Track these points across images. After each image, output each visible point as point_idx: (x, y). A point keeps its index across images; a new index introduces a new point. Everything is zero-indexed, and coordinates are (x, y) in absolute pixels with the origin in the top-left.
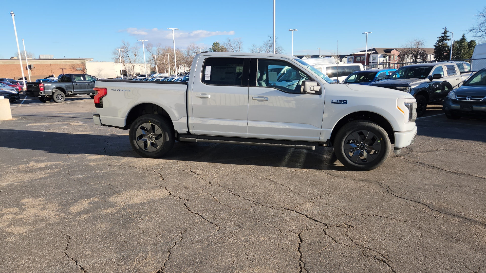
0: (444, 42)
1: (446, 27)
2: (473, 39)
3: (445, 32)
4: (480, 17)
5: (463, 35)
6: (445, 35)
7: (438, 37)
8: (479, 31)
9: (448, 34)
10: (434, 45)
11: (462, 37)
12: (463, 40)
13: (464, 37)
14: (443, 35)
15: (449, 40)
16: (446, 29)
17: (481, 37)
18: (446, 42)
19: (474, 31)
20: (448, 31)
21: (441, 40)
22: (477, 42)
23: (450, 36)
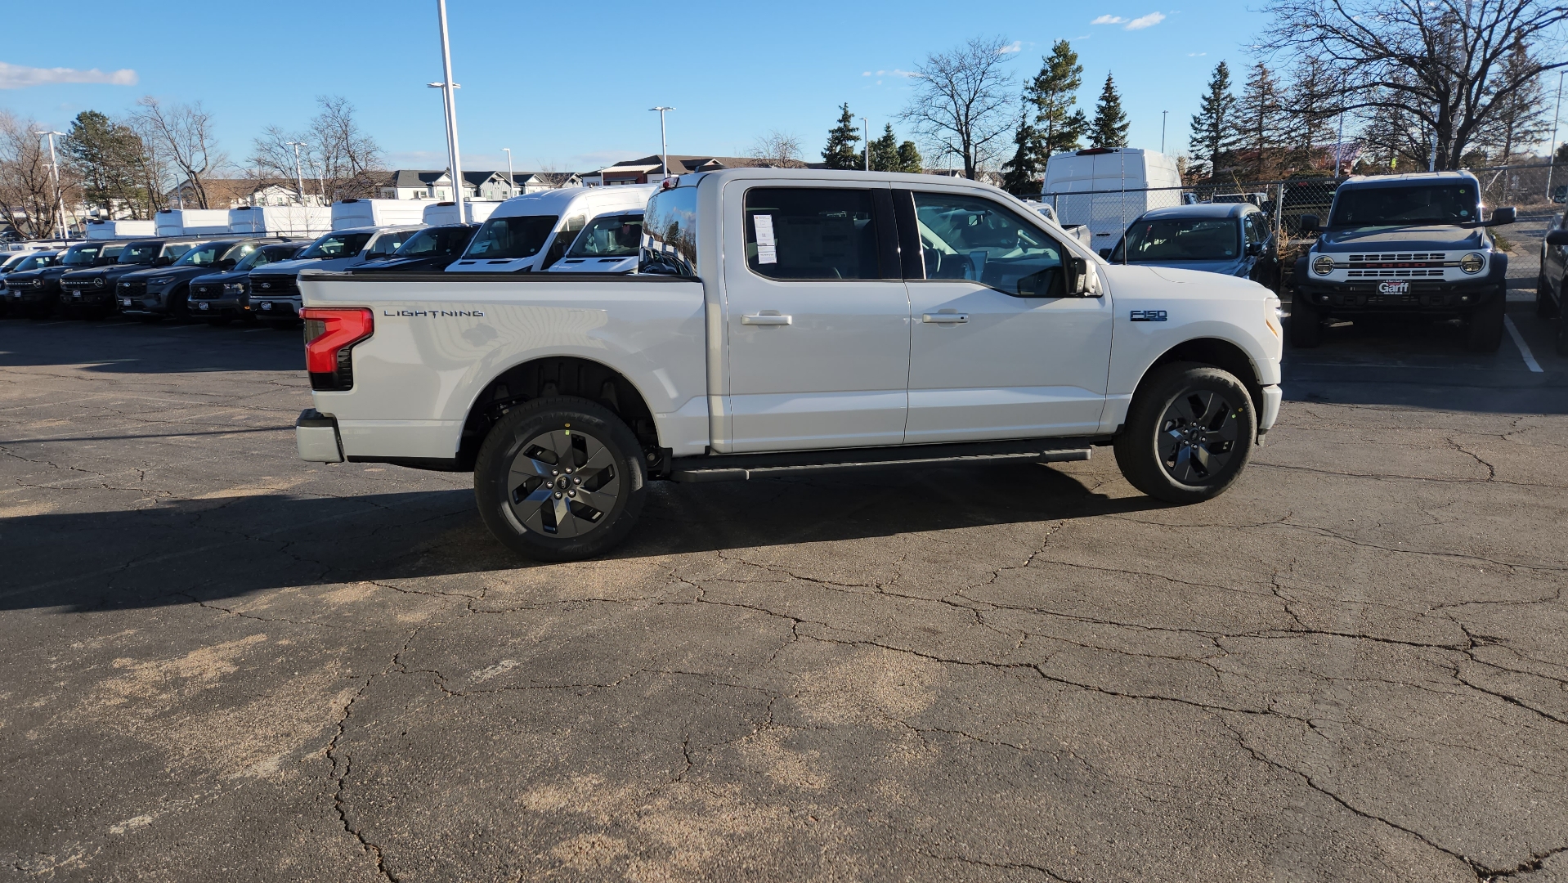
0: (845, 145)
1: (845, 104)
2: (911, 139)
3: (846, 118)
4: (922, 81)
5: (888, 129)
6: (845, 125)
7: (830, 131)
8: (922, 117)
9: (853, 124)
10: (822, 153)
11: (884, 134)
12: (888, 139)
13: (890, 131)
14: (842, 125)
15: (856, 139)
16: (847, 109)
18: (850, 143)
19: (914, 117)
20: (853, 115)
21: (837, 138)
22: (919, 148)
23: (857, 129)
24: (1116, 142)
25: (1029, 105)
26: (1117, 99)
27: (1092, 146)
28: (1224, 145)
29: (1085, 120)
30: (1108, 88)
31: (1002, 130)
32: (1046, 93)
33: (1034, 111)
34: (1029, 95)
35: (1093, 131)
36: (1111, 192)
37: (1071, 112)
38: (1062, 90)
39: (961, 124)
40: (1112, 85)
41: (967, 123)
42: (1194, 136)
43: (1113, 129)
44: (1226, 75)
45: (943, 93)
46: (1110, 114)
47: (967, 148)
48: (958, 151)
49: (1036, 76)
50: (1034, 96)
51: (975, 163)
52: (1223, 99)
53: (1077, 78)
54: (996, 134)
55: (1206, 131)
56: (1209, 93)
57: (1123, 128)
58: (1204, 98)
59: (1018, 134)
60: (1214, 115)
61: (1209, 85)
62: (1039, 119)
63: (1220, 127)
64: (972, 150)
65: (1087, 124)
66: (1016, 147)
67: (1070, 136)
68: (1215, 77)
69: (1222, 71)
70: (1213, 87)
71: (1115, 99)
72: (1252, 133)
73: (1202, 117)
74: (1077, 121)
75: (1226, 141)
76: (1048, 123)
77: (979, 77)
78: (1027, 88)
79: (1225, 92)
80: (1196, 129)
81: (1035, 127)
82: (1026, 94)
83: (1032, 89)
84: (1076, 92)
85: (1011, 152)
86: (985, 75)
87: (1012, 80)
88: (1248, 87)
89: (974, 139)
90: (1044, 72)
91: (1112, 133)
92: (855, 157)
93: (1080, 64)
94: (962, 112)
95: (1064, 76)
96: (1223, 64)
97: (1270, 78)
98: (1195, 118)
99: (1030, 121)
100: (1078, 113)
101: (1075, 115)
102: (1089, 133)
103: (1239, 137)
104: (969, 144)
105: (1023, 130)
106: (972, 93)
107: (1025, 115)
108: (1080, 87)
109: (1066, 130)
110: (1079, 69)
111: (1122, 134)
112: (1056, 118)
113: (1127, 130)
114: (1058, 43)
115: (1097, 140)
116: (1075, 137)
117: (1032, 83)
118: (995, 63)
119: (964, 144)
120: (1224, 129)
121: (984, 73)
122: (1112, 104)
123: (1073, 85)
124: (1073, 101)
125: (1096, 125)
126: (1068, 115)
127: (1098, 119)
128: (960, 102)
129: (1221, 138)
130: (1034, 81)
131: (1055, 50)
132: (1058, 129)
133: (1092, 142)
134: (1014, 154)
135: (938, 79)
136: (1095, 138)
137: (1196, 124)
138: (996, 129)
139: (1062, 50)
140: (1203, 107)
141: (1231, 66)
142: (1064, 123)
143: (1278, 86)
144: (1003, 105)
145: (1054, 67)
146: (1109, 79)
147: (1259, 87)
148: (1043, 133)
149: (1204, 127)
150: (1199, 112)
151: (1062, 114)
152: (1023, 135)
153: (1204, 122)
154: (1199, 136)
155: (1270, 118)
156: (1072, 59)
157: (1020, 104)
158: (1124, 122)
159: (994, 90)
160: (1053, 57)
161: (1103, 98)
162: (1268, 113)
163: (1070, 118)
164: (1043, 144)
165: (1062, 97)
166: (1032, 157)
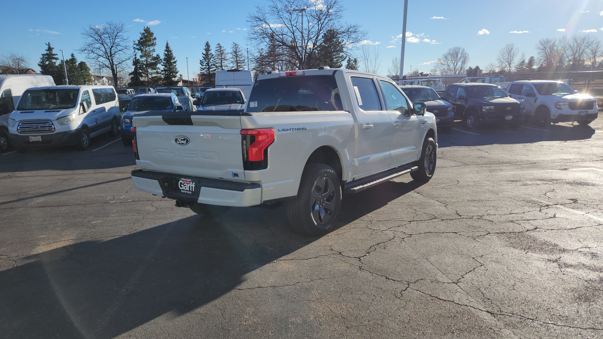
0: (51, 61)
1: (49, 43)
2: (84, 61)
3: (50, 49)
4: (88, 36)
5: (72, 55)
6: (50, 52)
7: (42, 55)
8: (90, 52)
9: (54, 52)
10: (38, 64)
11: (71, 58)
12: (73, 60)
13: (74, 57)
14: (48, 52)
15: (56, 59)
16: (50, 45)
17: (95, 60)
18: (54, 61)
19: (86, 51)
20: (53, 48)
21: (46, 58)
22: (88, 65)
23: (57, 55)
24: (173, 67)
25: (136, 51)
27: (164, 68)
28: (212, 71)
29: (160, 58)
30: (167, 47)
31: (126, 60)
32: (143, 47)
33: (139, 53)
34: (136, 47)
35: (164, 63)
36: (247, 85)
37: (155, 55)
38: (149, 46)
39: (108, 56)
40: (169, 46)
41: (111, 55)
42: (201, 67)
43: (171, 63)
44: (209, 47)
45: (98, 42)
46: (169, 57)
47: (112, 66)
48: (108, 67)
49: (139, 39)
50: (138, 47)
51: (117, 72)
52: (209, 55)
53: (154, 42)
54: (124, 61)
55: (205, 65)
56: (204, 52)
57: (175, 62)
58: (203, 54)
59: (134, 62)
60: (207, 60)
61: (204, 49)
62: (141, 57)
64: (114, 66)
65: (161, 60)
66: (134, 67)
67: (155, 64)
68: (206, 47)
69: (208, 45)
71: (170, 51)
72: (219, 68)
73: (203, 61)
74: (157, 58)
75: (212, 70)
76: (145, 58)
77: (114, 38)
78: (135, 44)
79: (210, 52)
80: (201, 64)
81: (140, 60)
82: (135, 46)
83: (137, 44)
84: (155, 47)
86: (116, 37)
87: (128, 40)
88: (216, 51)
89: (115, 63)
90: (141, 39)
91: (171, 64)
92: (56, 66)
93: (155, 37)
94: (108, 51)
95: (150, 41)
96: (208, 43)
97: (222, 49)
98: (201, 61)
99: (138, 57)
100: (157, 55)
101: (156, 56)
102: (162, 63)
103: (215, 68)
104: (113, 65)
105: (136, 60)
106: (112, 44)
107: (136, 54)
108: (156, 46)
109: (153, 61)
110: (155, 39)
111: (175, 64)
112: (149, 57)
113: (176, 63)
114: (146, 28)
115: (166, 66)
116: (157, 65)
117: (137, 42)
118: (120, 33)
119: (111, 64)
120: (211, 65)
121: (116, 36)
122: (169, 53)
123: (153, 45)
124: (154, 50)
125: (164, 60)
126: (153, 56)
127: (165, 58)
128: (106, 47)
129: (211, 68)
130: (138, 41)
131: (145, 30)
132: (150, 61)
133: (164, 67)
134: (133, 70)
135: (96, 37)
136: (165, 65)
137: (201, 63)
138: (124, 59)
139: (147, 30)
140: (203, 57)
141: (210, 44)
142: (152, 59)
143: (226, 52)
144: (126, 50)
145: (145, 37)
146: (167, 44)
147: (220, 52)
148: (144, 62)
149: (204, 64)
150: (202, 59)
151: (151, 55)
152: (136, 62)
153: (204, 62)
154: (203, 67)
155: (224, 63)
156: (152, 34)
157: (133, 50)
158: (175, 60)
159: (121, 43)
160: (144, 33)
161: (166, 51)
162: (223, 61)
163: (154, 57)
164: (144, 67)
165: (150, 49)
166: (141, 71)
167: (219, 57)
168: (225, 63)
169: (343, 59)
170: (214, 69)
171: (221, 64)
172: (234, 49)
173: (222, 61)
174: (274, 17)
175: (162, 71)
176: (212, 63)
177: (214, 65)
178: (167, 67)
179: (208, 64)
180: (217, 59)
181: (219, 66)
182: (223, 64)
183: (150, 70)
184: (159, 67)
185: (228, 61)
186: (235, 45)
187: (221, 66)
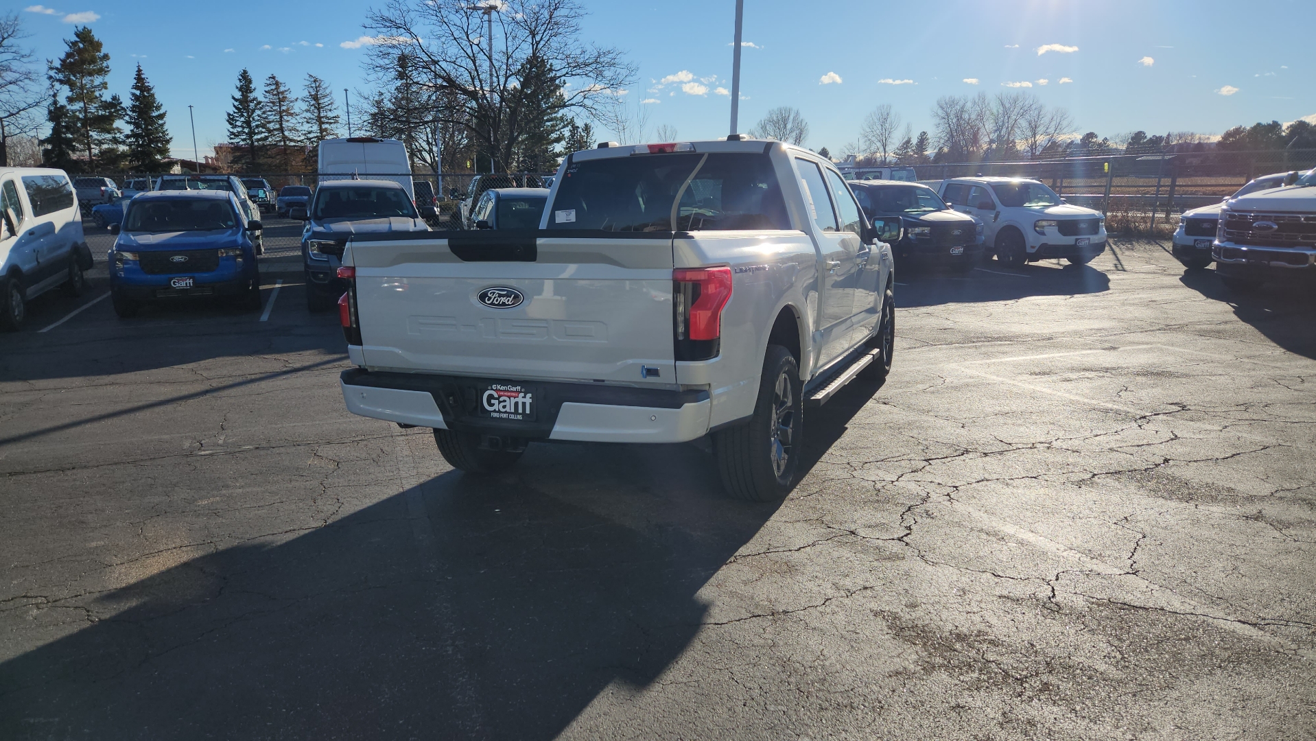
24: (156, 129)
25: (57, 85)
26: (151, 89)
27: (132, 130)
28: (258, 140)
29: (122, 105)
30: (140, 78)
31: (30, 106)
32: (75, 76)
33: (64, 92)
34: (56, 75)
35: (131, 117)
37: (107, 96)
38: (90, 74)
40: (143, 76)
42: (231, 130)
43: (151, 117)
44: (250, 82)
46: (145, 105)
49: (62, 57)
50: (60, 76)
52: (251, 101)
53: (105, 65)
54: (24, 109)
55: (241, 126)
56: (238, 95)
57: (162, 116)
58: (234, 98)
59: (50, 112)
60: (245, 114)
61: (237, 88)
62: (70, 100)
63: (253, 124)
65: (123, 109)
66: (51, 125)
67: (109, 119)
68: (241, 82)
69: (245, 77)
70: (240, 89)
71: (149, 89)
72: (276, 132)
73: (236, 115)
74: (115, 103)
75: (259, 137)
76: (82, 104)
78: (51, 68)
79: (252, 96)
80: (231, 124)
81: (68, 107)
82: (52, 73)
83: (57, 69)
84: (108, 78)
85: (47, 130)
87: (31, 59)
88: (267, 94)
90: (68, 55)
91: (150, 121)
93: (106, 52)
95: (93, 61)
96: (245, 72)
97: (282, 89)
98: (229, 115)
99: (62, 101)
100: (114, 98)
101: (111, 100)
102: (127, 118)
103: (266, 134)
105: (56, 108)
107: (55, 94)
108: (110, 74)
109: (102, 112)
110: (106, 57)
111: (160, 122)
112: (91, 100)
113: (165, 119)
114: (80, 29)
115: (137, 125)
116: (113, 121)
117: (57, 64)
118: (10, 38)
120: (257, 126)
122: (145, 94)
123: (102, 71)
124: (104, 86)
125: (133, 111)
126: (103, 99)
127: (134, 106)
129: (255, 134)
130: (60, 62)
131: (77, 35)
132: (93, 111)
133: (132, 127)
134: (51, 132)
136: (134, 124)
137: (231, 120)
138: (23, 105)
139: (84, 36)
140: (234, 106)
141: (251, 74)
142: (100, 106)
143: (291, 96)
144: (27, 81)
145: (80, 51)
146: (139, 71)
147: (275, 95)
148: (77, 114)
149: (238, 123)
150: (232, 110)
151: (96, 97)
152: (56, 114)
153: (237, 119)
154: (235, 131)
155: (288, 121)
156: (97, 46)
157: (47, 83)
158: (161, 111)
159: (15, 65)
160: (76, 42)
161: (136, 87)
162: (285, 117)
163: (106, 102)
164: (79, 125)
165: (92, 81)
166: (70, 136)
167: (274, 108)
168: (290, 122)
169: (566, 123)
170: (263, 135)
171: (281, 125)
172: (311, 90)
173: (281, 117)
174: (427, 22)
175: (128, 137)
176: (258, 120)
177: (263, 126)
178: (142, 128)
179: (248, 123)
180: (270, 113)
181: (274, 130)
182: (285, 124)
183: (94, 134)
184: (120, 127)
185: (298, 117)
186: (315, 81)
187: (281, 130)
